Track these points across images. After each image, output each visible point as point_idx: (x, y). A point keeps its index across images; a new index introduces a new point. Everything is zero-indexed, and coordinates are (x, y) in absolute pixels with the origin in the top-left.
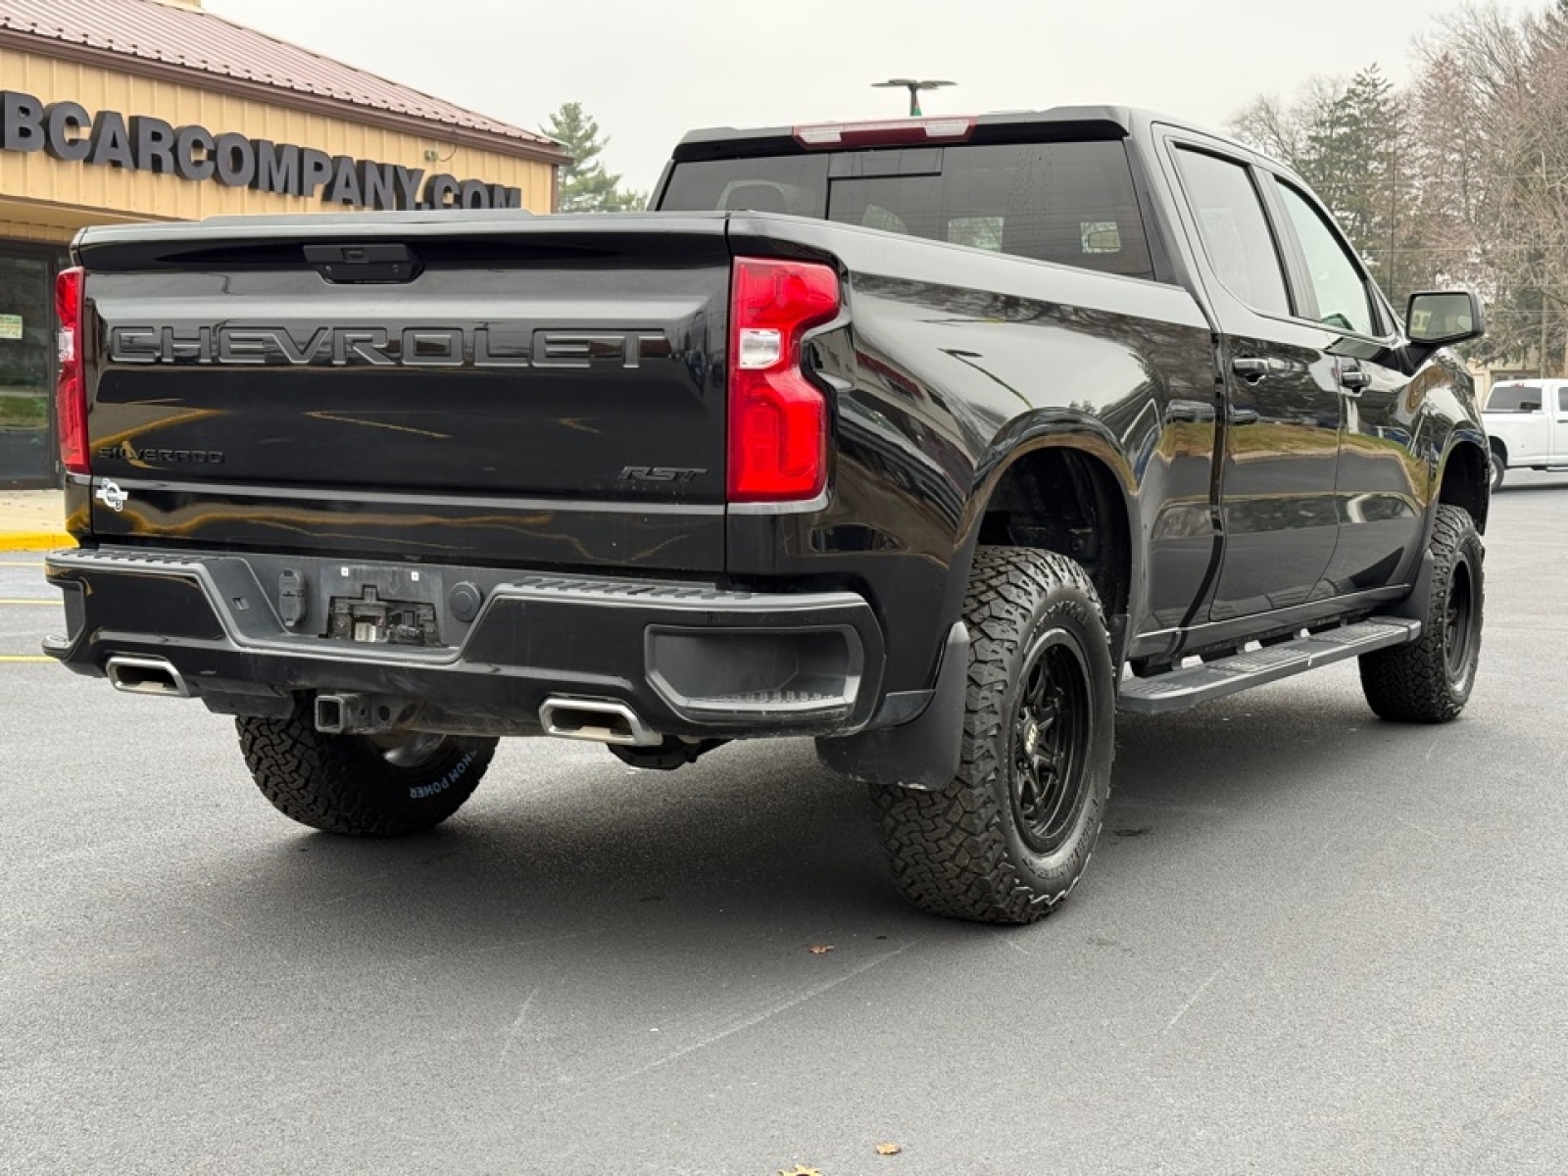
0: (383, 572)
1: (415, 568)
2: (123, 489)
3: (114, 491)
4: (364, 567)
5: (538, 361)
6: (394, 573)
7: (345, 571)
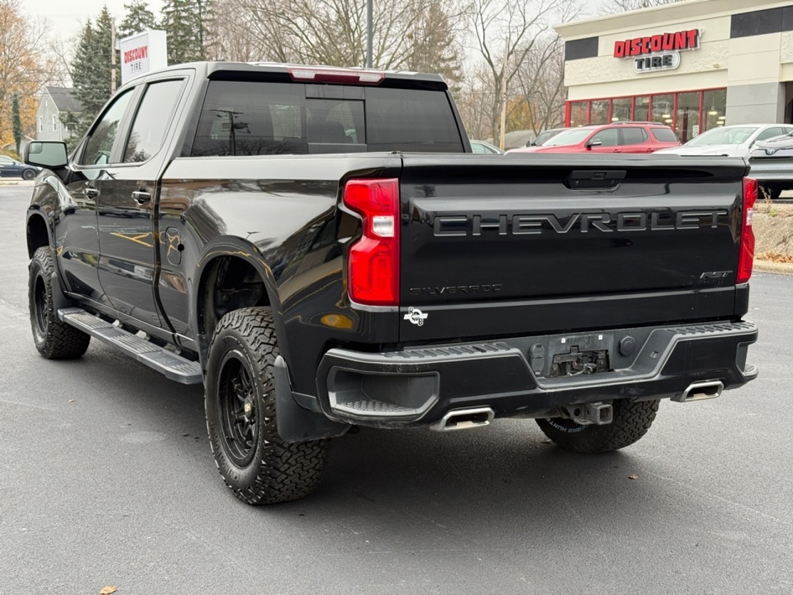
0: (583, 338)
1: (600, 333)
2: (423, 312)
3: (418, 314)
4: (574, 337)
5: (679, 227)
6: (589, 337)
7: (563, 340)
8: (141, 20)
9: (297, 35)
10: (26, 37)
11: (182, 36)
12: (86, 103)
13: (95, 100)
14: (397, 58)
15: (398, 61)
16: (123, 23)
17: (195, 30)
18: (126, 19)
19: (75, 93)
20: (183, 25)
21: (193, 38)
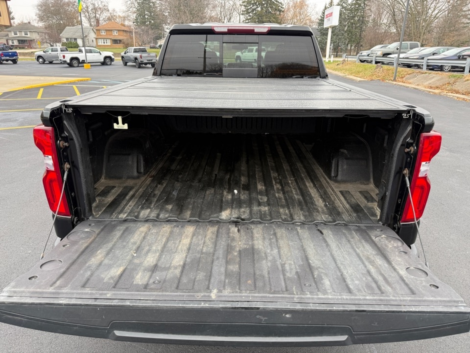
8: (344, 2)
9: (400, 4)
10: (308, 11)
11: (357, 7)
12: (321, 33)
13: (324, 32)
14: (441, 11)
15: (442, 12)
16: (337, 4)
17: (362, 5)
18: (338, 2)
19: (318, 30)
20: (358, 3)
21: (361, 8)
